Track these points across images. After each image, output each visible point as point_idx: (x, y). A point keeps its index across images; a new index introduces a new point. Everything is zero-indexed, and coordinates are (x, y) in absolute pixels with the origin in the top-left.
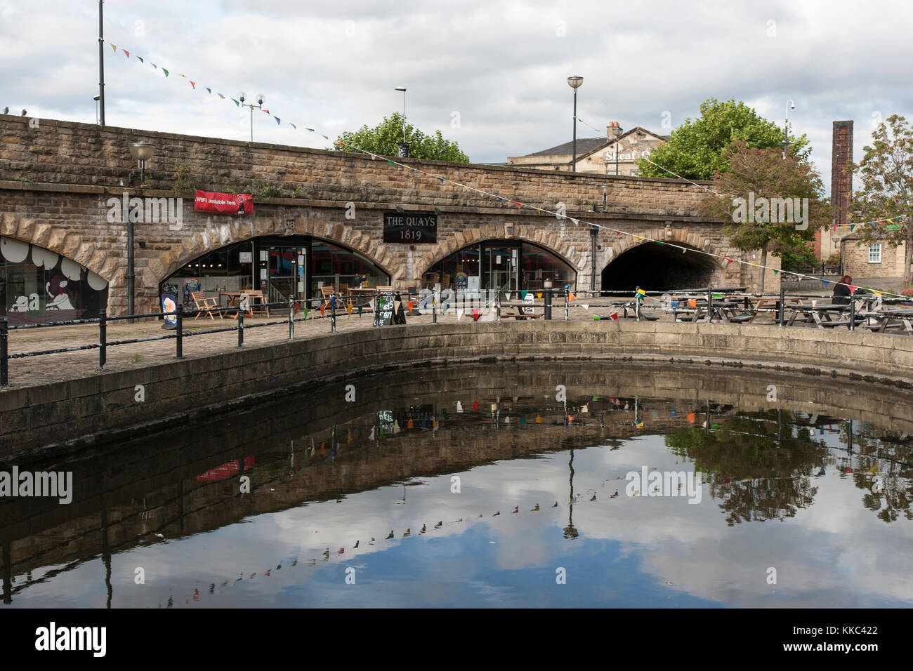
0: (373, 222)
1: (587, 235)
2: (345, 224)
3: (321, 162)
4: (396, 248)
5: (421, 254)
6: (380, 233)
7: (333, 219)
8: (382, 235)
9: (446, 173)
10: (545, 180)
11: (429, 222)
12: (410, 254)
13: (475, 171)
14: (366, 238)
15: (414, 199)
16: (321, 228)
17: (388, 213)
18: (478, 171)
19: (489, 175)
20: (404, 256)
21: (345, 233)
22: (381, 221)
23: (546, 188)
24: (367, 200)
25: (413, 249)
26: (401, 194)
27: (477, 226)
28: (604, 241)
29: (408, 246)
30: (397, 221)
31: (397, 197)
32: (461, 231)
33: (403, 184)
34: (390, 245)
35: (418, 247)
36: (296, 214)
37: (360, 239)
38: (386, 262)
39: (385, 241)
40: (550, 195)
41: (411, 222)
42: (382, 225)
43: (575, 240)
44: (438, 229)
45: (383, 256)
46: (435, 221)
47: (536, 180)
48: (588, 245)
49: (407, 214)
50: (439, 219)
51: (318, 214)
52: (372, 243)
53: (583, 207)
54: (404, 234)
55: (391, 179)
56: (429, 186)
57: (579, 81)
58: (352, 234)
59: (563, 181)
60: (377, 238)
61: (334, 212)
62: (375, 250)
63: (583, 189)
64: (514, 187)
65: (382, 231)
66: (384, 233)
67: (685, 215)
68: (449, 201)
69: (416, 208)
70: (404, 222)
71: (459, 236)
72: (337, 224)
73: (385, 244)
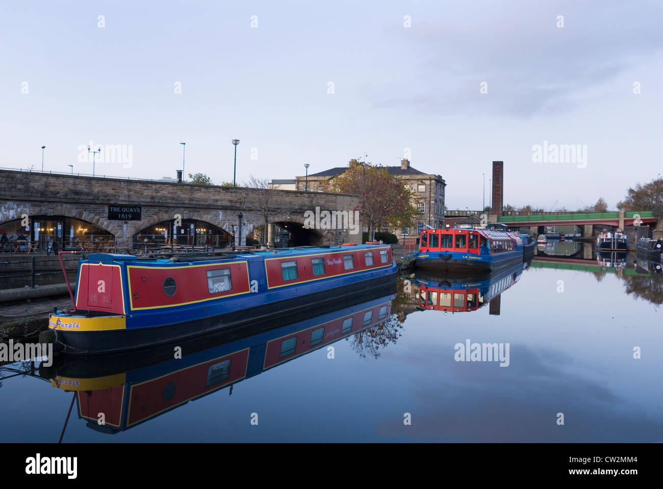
0: (102, 210)
1: (237, 218)
2: (85, 210)
3: (71, 181)
4: (115, 223)
5: (131, 225)
6: (106, 215)
7: (77, 208)
8: (107, 216)
9: (147, 187)
10: (210, 190)
11: (136, 210)
12: (125, 225)
13: (166, 185)
14: (97, 217)
15: (127, 199)
16: (70, 212)
17: (110, 206)
18: (168, 186)
19: (175, 188)
20: (120, 226)
21: (84, 215)
22: (107, 210)
23: (210, 194)
24: (98, 200)
25: (126, 223)
26: (119, 196)
27: (166, 212)
28: (248, 221)
29: (124, 222)
30: (116, 210)
31: (117, 198)
32: (156, 215)
33: (121, 191)
34: (112, 221)
35: (130, 222)
36: (55, 205)
37: (94, 218)
38: (109, 229)
39: (109, 219)
40: (213, 197)
41: (125, 210)
42: (107, 211)
43: (229, 220)
44: (142, 213)
45: (108, 226)
46: (140, 210)
47: (204, 190)
48: (237, 223)
49: (121, 206)
50: (143, 209)
51: (68, 206)
52: (101, 220)
53: (233, 204)
54: (121, 216)
55: (113, 189)
56: (136, 192)
57: (238, 142)
58: (88, 215)
59: (222, 191)
60: (104, 217)
61: (78, 205)
62: (102, 224)
63: (234, 195)
64: (190, 193)
65: (107, 214)
66: (109, 215)
67: (299, 209)
68: (149, 200)
69: (127, 203)
70: (121, 209)
71: (155, 217)
72: (79, 210)
73: (109, 221)
